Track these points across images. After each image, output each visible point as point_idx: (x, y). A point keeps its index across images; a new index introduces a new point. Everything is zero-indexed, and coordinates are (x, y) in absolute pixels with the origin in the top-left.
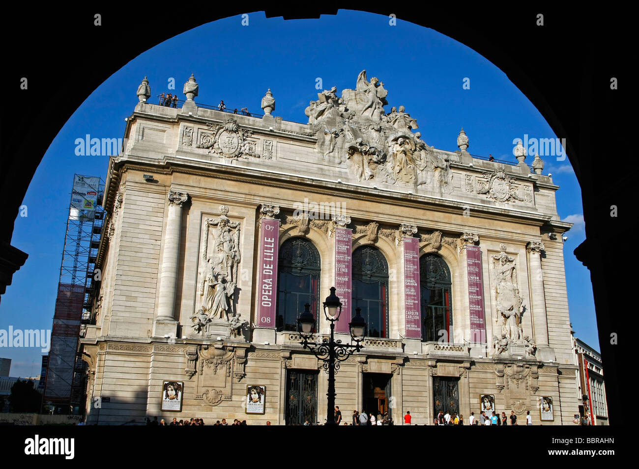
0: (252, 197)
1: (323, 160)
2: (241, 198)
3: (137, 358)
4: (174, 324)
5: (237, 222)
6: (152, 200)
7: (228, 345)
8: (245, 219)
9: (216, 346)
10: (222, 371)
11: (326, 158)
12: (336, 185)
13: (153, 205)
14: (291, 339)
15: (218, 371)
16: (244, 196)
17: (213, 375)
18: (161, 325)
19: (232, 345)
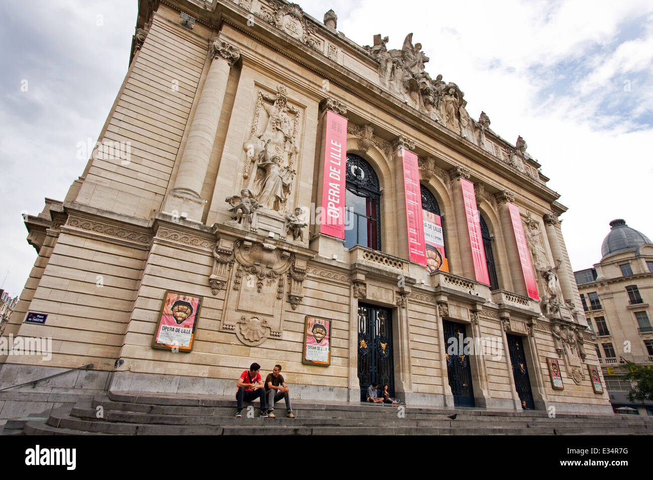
0: (317, 87)
1: (384, 84)
2: (305, 84)
3: (124, 250)
4: (200, 203)
5: (296, 109)
6: (188, 49)
7: (284, 248)
8: (307, 109)
9: (266, 245)
10: (270, 289)
11: (387, 83)
12: (402, 106)
13: (188, 55)
14: (365, 257)
15: (264, 287)
16: (307, 82)
17: (256, 293)
18: (177, 199)
19: (290, 250)
